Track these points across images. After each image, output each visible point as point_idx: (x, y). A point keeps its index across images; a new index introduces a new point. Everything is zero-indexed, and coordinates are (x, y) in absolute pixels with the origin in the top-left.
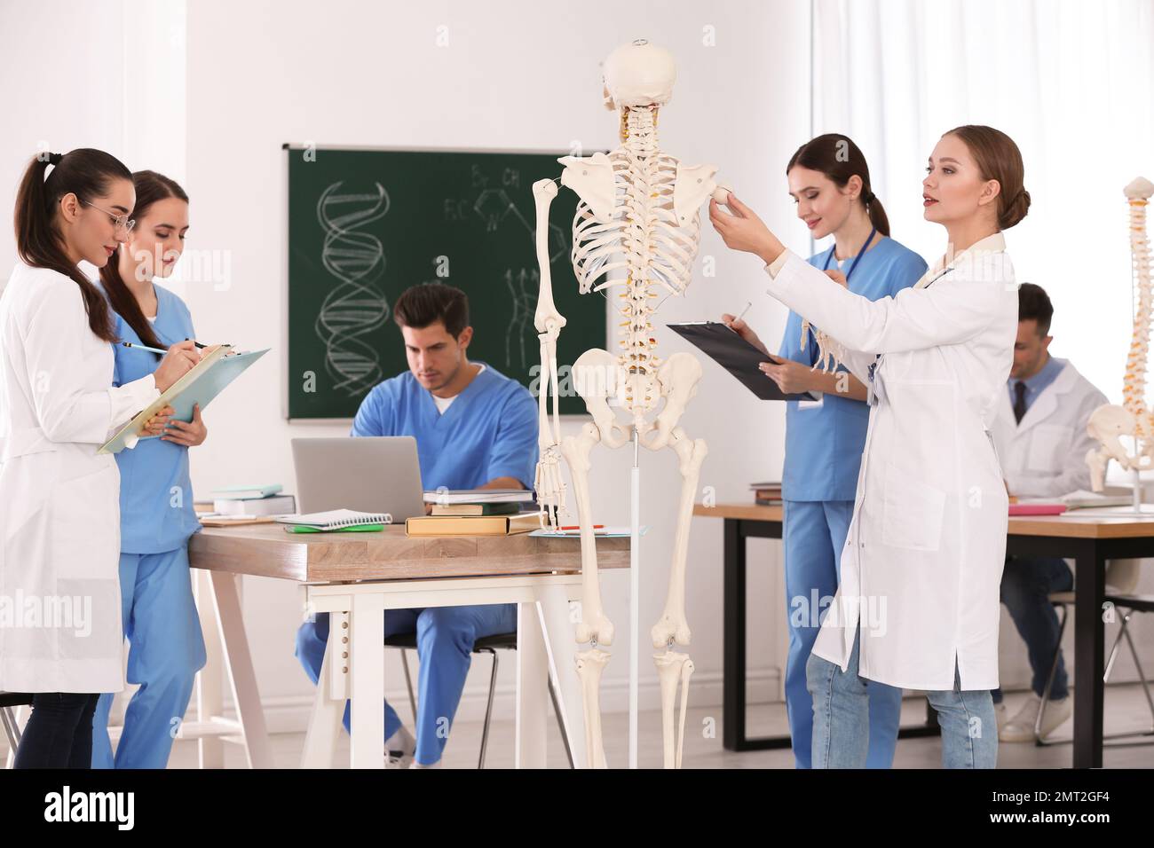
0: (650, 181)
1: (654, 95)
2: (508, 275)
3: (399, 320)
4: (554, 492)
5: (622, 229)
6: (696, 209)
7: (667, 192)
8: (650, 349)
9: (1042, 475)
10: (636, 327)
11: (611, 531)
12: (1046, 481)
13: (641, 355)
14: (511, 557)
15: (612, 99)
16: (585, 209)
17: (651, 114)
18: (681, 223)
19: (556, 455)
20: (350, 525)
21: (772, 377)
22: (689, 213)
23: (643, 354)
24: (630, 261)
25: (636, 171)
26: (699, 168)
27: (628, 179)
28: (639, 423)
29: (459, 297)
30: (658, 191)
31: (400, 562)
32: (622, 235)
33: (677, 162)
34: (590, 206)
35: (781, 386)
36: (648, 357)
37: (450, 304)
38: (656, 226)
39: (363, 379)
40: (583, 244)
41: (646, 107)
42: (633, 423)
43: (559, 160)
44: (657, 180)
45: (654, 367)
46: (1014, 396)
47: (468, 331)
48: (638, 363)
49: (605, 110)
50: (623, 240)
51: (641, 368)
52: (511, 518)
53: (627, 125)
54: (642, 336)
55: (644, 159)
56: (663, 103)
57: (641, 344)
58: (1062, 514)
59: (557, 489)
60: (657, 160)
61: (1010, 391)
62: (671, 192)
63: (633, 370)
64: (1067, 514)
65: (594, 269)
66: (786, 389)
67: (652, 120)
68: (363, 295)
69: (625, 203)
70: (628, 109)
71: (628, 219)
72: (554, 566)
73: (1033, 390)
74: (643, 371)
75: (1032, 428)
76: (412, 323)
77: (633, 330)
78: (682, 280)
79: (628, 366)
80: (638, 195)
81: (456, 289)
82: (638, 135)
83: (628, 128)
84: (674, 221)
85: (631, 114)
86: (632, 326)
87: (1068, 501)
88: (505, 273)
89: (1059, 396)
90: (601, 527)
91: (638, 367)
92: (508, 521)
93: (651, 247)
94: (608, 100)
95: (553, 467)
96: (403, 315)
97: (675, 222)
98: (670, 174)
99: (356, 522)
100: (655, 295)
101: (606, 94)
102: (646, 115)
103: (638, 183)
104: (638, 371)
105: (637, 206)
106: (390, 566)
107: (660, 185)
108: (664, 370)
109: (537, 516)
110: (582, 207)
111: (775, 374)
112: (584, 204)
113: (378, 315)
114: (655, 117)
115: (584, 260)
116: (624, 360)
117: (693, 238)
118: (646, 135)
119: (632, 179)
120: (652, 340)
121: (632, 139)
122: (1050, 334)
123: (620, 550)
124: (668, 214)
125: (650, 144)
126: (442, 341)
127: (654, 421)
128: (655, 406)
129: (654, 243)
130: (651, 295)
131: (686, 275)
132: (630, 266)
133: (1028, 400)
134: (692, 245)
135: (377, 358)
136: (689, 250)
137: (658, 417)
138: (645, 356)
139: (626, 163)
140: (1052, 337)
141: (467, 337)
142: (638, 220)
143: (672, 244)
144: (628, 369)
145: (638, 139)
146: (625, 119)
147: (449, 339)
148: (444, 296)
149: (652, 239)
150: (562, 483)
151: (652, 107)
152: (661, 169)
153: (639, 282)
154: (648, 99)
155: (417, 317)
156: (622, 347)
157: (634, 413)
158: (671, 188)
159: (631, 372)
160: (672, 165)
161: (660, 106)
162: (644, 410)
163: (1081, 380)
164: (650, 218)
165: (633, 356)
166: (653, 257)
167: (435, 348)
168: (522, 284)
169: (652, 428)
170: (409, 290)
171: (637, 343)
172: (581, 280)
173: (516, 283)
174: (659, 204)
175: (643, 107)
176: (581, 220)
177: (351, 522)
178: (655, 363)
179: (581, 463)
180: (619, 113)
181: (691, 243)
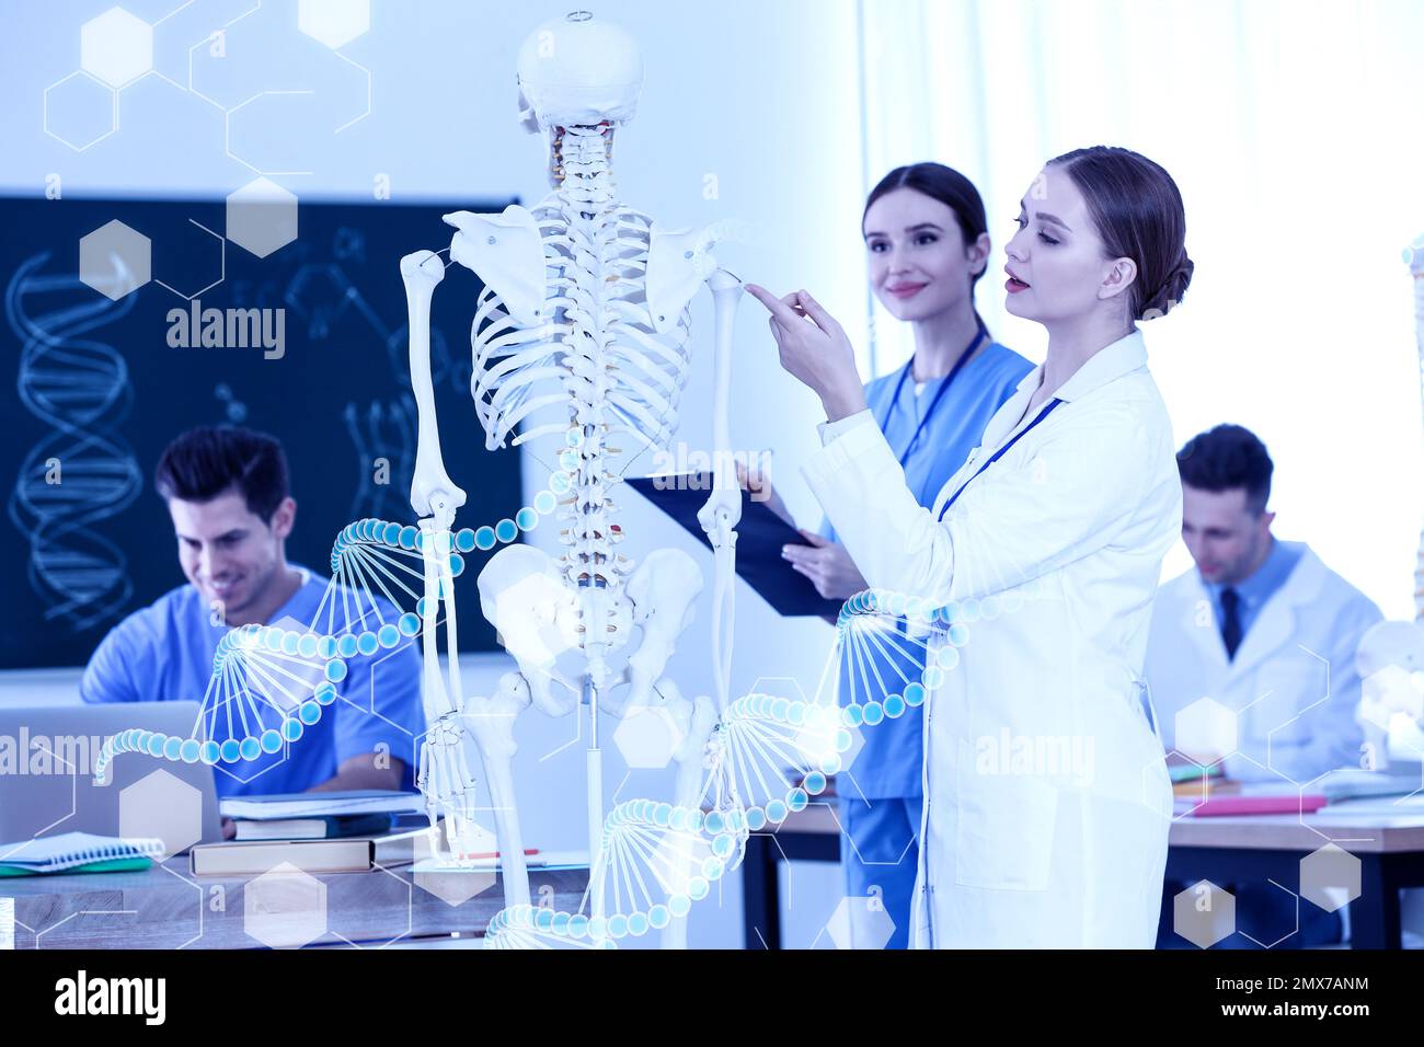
0: (604, 255)
1: (606, 107)
2: (350, 413)
3: (165, 490)
4: (454, 793)
5: (558, 338)
6: (683, 302)
7: (634, 274)
8: (612, 543)
9: (1279, 745)
10: (587, 507)
11: (554, 859)
12: (1290, 754)
13: (596, 554)
14: (380, 910)
15: (533, 113)
16: (493, 303)
17: (602, 140)
18: (659, 326)
19: (456, 730)
20: (90, 860)
21: (805, 572)
22: (673, 310)
23: (602, 552)
24: (573, 393)
25: (579, 238)
26: (688, 233)
27: (564, 251)
28: (599, 672)
29: (270, 450)
30: (618, 272)
31: (181, 924)
32: (559, 347)
33: (649, 224)
34: (504, 296)
35: (822, 587)
36: (609, 556)
37: (256, 460)
38: (619, 332)
39: (97, 601)
40: (490, 364)
41: (593, 127)
42: (587, 671)
43: (447, 218)
44: (616, 253)
45: (621, 574)
46: (1221, 612)
47: (288, 507)
48: (593, 568)
49: (523, 132)
50: (559, 358)
51: (597, 576)
52: (377, 841)
53: (560, 159)
54: (597, 521)
55: (592, 216)
56: (622, 122)
57: (598, 535)
58: (1322, 811)
59: (459, 789)
60: (614, 220)
61: (1215, 606)
62: (642, 273)
63: (584, 581)
64: (1329, 810)
65: (509, 407)
66: (829, 590)
67: (603, 149)
68: (94, 453)
69: (562, 292)
70: (561, 131)
71: (566, 320)
72: (455, 923)
73: (1252, 601)
74: (602, 582)
75: (1255, 668)
76: (186, 493)
77: (582, 512)
78: (664, 424)
79: (575, 574)
80: (583, 277)
81: (263, 435)
82: (580, 175)
83: (564, 163)
84: (647, 322)
85: (567, 140)
86: (581, 504)
87: (1328, 788)
88: (343, 408)
89: (1297, 611)
90: (535, 852)
91: (592, 574)
92: (372, 847)
93: (608, 367)
94: (526, 115)
95: (451, 751)
96: (170, 478)
97: (650, 325)
98: (638, 244)
99: (99, 855)
100: (619, 451)
101: (523, 106)
102: (594, 141)
103: (582, 258)
104: (593, 581)
105: (583, 297)
106: (166, 933)
107: (621, 261)
108: (637, 580)
109: (426, 837)
110: (487, 299)
111: (810, 565)
112: (492, 295)
113: (121, 488)
114: (609, 145)
115: (493, 392)
116: (569, 563)
117: (681, 351)
118: (594, 175)
119: (572, 252)
120: (616, 528)
121: (571, 182)
122: (1270, 507)
123: (569, 892)
124: (637, 312)
125: (601, 191)
126: (241, 526)
127: (623, 668)
128: (624, 642)
129: (614, 361)
130: (611, 451)
131: (671, 416)
132: (574, 402)
133: (1245, 619)
134: (678, 365)
135: (123, 561)
136: (674, 372)
137: (631, 661)
138: (604, 556)
139: (562, 224)
140: (1274, 514)
141: (286, 517)
142: (584, 322)
143: (645, 363)
144: (575, 580)
145: (584, 183)
146: (558, 148)
147: (254, 523)
148: (244, 449)
149: (609, 354)
150: (468, 778)
151: (603, 128)
152: (623, 233)
153: (590, 428)
154: (597, 113)
155: (193, 483)
156: (564, 540)
157: (588, 654)
158: (641, 266)
159: (581, 584)
160: (639, 227)
161: (617, 126)
162: (607, 648)
163: (1333, 580)
164: (605, 317)
165: (584, 557)
166: (613, 384)
167: (227, 540)
168: (374, 429)
169: (619, 679)
170: (181, 438)
171: (590, 534)
172: (488, 426)
173: (363, 426)
174: (621, 293)
175: (588, 127)
176: (486, 322)
177: (92, 856)
178: (622, 568)
179: (500, 746)
180: (546, 138)
181: (675, 359)
